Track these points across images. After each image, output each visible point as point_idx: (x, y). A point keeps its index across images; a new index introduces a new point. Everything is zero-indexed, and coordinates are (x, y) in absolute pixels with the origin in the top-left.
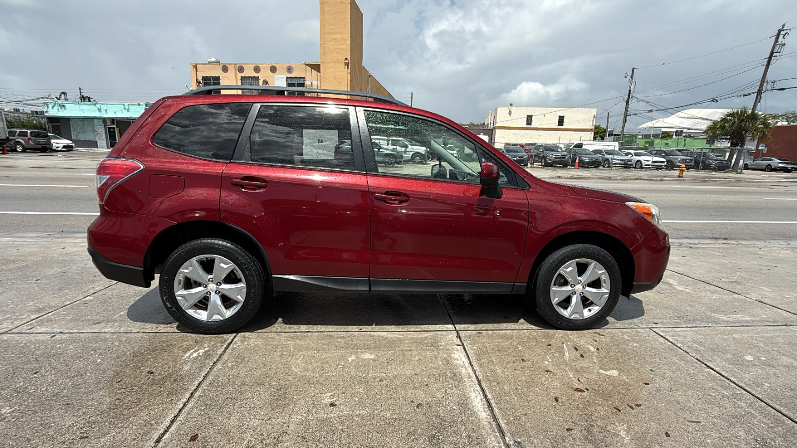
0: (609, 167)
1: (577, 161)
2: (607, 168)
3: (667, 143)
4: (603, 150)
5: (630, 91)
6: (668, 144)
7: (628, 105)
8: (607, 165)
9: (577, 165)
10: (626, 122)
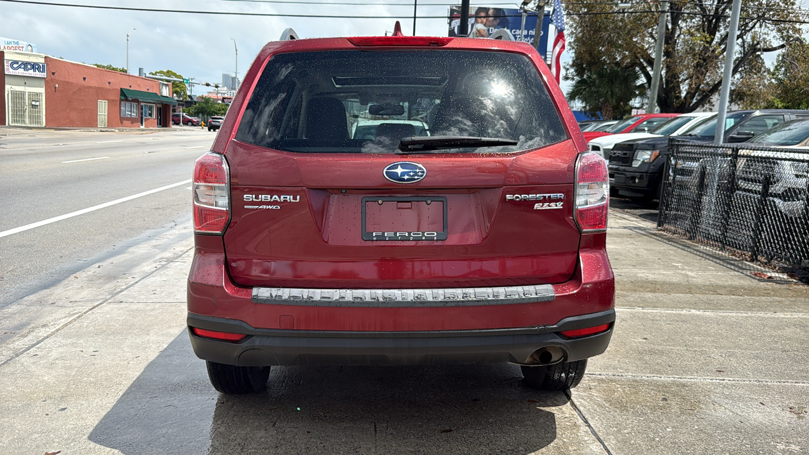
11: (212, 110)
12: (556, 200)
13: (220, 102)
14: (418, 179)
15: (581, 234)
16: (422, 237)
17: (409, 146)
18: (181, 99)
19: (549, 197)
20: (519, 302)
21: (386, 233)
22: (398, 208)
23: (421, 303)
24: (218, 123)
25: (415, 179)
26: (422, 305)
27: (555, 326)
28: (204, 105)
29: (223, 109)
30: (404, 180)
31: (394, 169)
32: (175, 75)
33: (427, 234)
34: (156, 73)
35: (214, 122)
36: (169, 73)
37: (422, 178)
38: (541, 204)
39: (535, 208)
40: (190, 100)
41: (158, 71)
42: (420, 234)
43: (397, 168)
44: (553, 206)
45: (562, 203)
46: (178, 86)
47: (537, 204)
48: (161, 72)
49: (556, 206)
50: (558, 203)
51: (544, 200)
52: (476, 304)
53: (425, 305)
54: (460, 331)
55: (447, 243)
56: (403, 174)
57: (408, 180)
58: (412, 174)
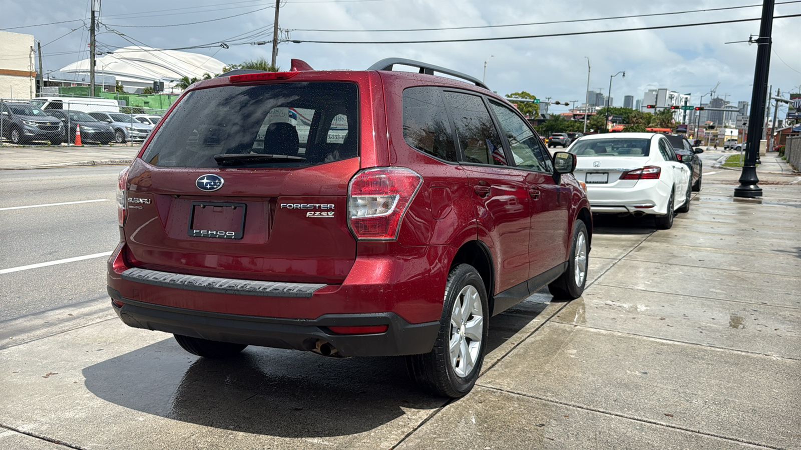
0: (124, 142)
1: (78, 133)
2: (122, 145)
3: (147, 101)
4: (108, 114)
5: (93, 13)
6: (148, 103)
7: (95, 36)
8: (120, 140)
9: (79, 139)
10: (95, 65)
11: (561, 127)
12: (328, 210)
13: (572, 119)
14: (216, 188)
15: (356, 242)
16: (224, 235)
17: (224, 162)
18: (533, 118)
19: (320, 207)
20: (281, 295)
21: (202, 231)
22: (214, 212)
23: (210, 289)
24: (557, 140)
25: (214, 188)
26: (209, 291)
27: (314, 321)
28: (554, 123)
29: (571, 126)
30: (207, 189)
31: (202, 180)
32: (528, 95)
33: (228, 233)
34: (512, 94)
35: (554, 138)
36: (524, 94)
37: (219, 187)
38: (313, 213)
39: (307, 216)
40: (542, 118)
41: (514, 93)
42: (223, 233)
43: (204, 179)
44: (324, 214)
45: (333, 213)
46: (531, 106)
47: (308, 213)
48: (516, 94)
49: (328, 215)
50: (329, 213)
51: (315, 210)
52: (248, 294)
53: (212, 291)
54: (239, 316)
55: (243, 241)
56: (207, 183)
57: (210, 189)
58: (212, 184)
